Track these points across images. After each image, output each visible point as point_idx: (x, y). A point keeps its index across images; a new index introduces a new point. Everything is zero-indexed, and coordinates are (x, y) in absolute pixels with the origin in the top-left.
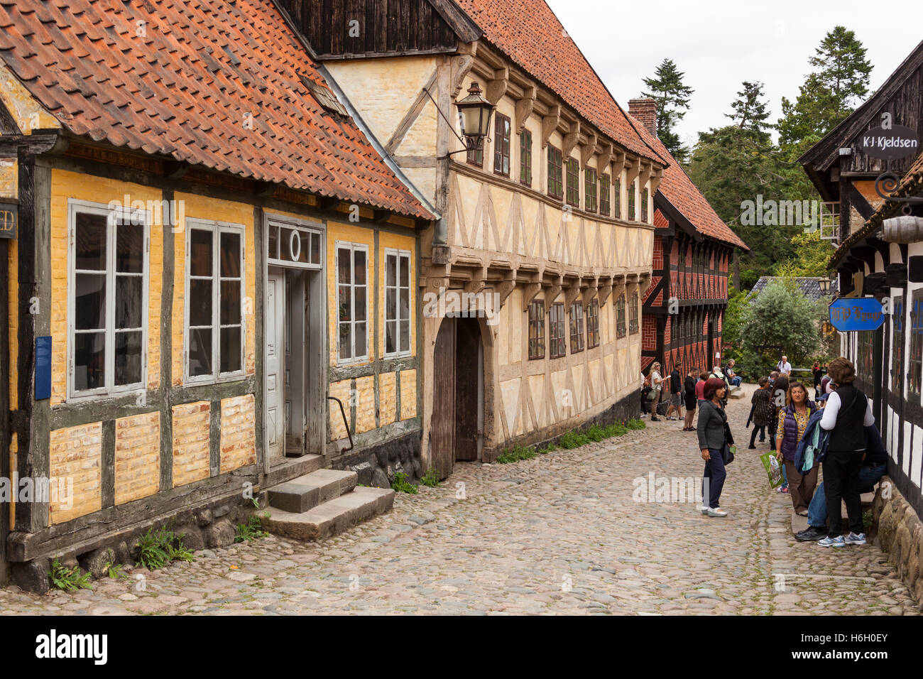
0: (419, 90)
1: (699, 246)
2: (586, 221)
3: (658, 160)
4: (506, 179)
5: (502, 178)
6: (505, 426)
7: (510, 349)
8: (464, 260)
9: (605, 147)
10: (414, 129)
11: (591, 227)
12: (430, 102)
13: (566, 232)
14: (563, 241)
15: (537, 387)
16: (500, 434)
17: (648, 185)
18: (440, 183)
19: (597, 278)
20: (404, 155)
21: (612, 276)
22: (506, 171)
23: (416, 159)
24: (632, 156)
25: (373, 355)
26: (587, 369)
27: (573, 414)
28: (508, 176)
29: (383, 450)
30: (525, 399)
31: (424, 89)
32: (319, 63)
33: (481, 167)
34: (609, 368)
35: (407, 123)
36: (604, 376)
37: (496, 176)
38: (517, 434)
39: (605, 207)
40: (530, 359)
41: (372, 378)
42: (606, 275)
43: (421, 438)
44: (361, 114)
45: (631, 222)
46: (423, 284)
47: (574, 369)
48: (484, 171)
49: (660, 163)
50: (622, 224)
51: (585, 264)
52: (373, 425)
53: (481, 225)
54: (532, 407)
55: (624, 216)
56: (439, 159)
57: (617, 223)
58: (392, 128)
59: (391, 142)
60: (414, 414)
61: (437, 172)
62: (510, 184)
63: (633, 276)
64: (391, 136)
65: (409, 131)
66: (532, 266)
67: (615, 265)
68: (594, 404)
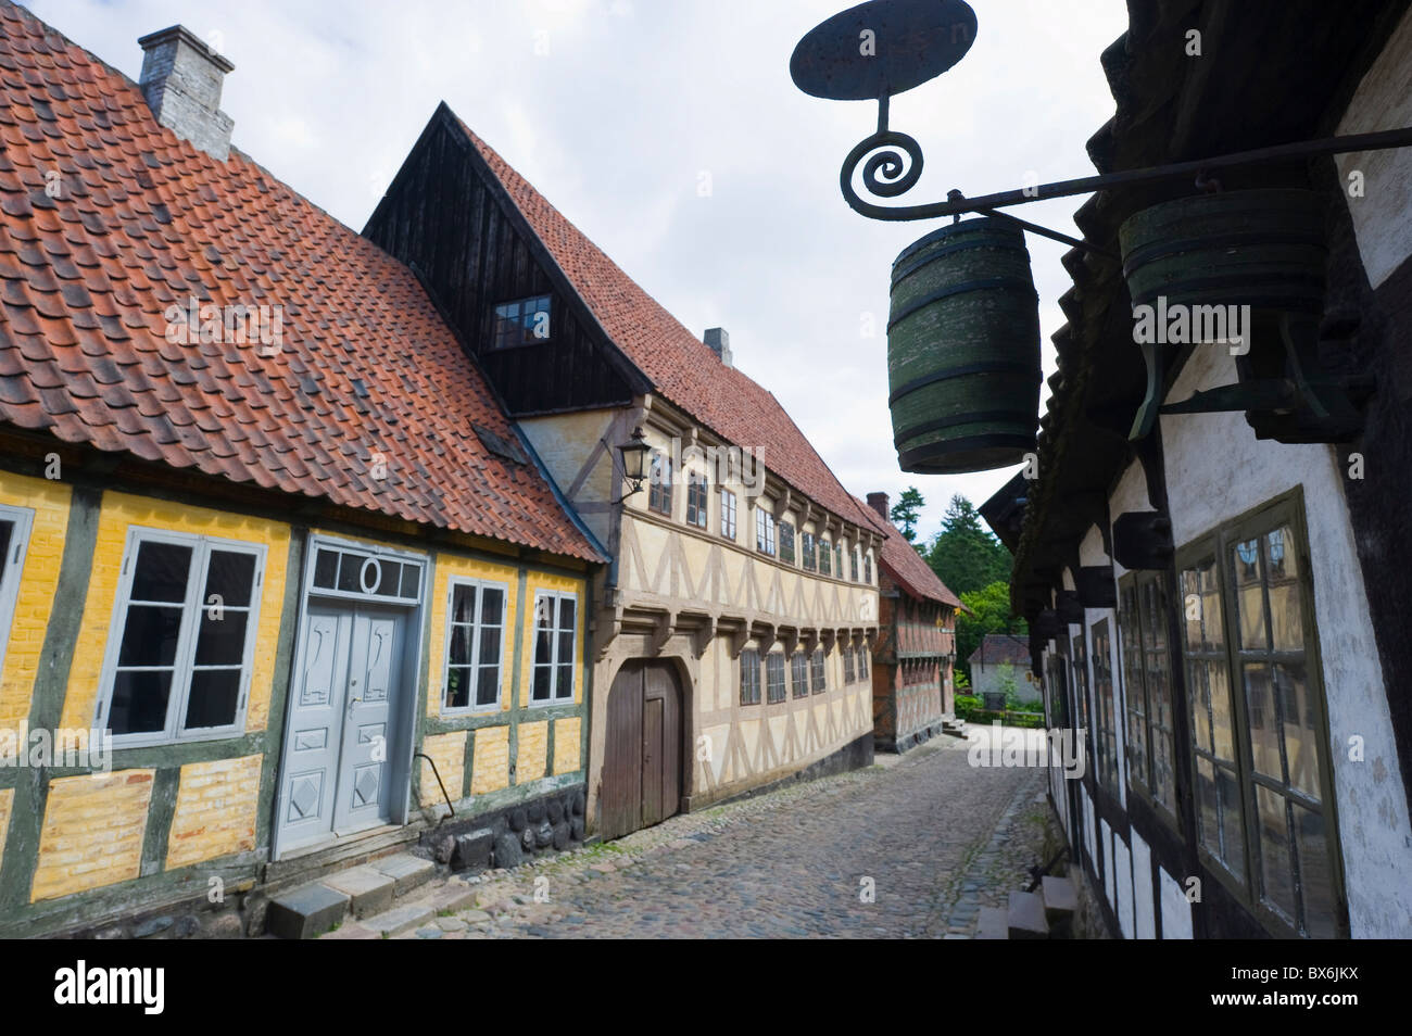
0: (597, 441)
1: (920, 605)
2: (804, 578)
3: (877, 531)
4: (702, 532)
5: (697, 530)
6: (708, 773)
7: (716, 696)
8: (643, 604)
9: (837, 524)
10: (592, 477)
11: (809, 585)
12: (606, 451)
13: (780, 586)
14: (777, 594)
15: (750, 732)
16: (701, 782)
17: (870, 552)
18: (613, 527)
19: (819, 631)
20: (582, 501)
21: (836, 629)
22: (702, 523)
23: (592, 505)
24: (852, 527)
25: (509, 703)
26: (812, 714)
27: (796, 757)
28: (705, 529)
29: (518, 811)
30: (735, 744)
31: (602, 440)
32: (512, 421)
33: (669, 517)
34: (838, 713)
35: (585, 471)
36: (831, 720)
37: (690, 528)
38: (726, 781)
39: (826, 569)
40: (741, 705)
41: (506, 728)
42: (829, 627)
43: (586, 793)
44: (546, 465)
45: (854, 583)
46: (593, 627)
47: (796, 714)
48: (673, 521)
49: (878, 535)
50: (844, 584)
51: (804, 616)
52: (505, 783)
53: (668, 572)
54: (744, 752)
55: (847, 577)
56: (613, 504)
57: (839, 581)
58: (572, 477)
59: (571, 490)
60: (576, 767)
61: (611, 517)
62: (707, 536)
63: (859, 630)
64: (571, 484)
65: (587, 479)
66: (737, 615)
67: (839, 619)
68: (821, 746)
